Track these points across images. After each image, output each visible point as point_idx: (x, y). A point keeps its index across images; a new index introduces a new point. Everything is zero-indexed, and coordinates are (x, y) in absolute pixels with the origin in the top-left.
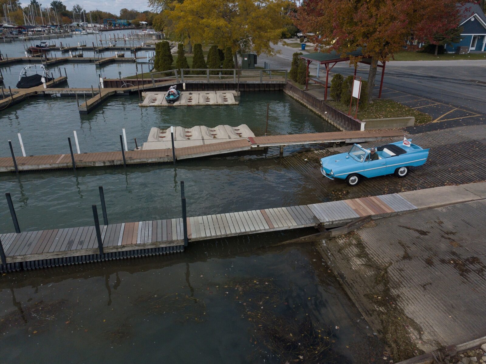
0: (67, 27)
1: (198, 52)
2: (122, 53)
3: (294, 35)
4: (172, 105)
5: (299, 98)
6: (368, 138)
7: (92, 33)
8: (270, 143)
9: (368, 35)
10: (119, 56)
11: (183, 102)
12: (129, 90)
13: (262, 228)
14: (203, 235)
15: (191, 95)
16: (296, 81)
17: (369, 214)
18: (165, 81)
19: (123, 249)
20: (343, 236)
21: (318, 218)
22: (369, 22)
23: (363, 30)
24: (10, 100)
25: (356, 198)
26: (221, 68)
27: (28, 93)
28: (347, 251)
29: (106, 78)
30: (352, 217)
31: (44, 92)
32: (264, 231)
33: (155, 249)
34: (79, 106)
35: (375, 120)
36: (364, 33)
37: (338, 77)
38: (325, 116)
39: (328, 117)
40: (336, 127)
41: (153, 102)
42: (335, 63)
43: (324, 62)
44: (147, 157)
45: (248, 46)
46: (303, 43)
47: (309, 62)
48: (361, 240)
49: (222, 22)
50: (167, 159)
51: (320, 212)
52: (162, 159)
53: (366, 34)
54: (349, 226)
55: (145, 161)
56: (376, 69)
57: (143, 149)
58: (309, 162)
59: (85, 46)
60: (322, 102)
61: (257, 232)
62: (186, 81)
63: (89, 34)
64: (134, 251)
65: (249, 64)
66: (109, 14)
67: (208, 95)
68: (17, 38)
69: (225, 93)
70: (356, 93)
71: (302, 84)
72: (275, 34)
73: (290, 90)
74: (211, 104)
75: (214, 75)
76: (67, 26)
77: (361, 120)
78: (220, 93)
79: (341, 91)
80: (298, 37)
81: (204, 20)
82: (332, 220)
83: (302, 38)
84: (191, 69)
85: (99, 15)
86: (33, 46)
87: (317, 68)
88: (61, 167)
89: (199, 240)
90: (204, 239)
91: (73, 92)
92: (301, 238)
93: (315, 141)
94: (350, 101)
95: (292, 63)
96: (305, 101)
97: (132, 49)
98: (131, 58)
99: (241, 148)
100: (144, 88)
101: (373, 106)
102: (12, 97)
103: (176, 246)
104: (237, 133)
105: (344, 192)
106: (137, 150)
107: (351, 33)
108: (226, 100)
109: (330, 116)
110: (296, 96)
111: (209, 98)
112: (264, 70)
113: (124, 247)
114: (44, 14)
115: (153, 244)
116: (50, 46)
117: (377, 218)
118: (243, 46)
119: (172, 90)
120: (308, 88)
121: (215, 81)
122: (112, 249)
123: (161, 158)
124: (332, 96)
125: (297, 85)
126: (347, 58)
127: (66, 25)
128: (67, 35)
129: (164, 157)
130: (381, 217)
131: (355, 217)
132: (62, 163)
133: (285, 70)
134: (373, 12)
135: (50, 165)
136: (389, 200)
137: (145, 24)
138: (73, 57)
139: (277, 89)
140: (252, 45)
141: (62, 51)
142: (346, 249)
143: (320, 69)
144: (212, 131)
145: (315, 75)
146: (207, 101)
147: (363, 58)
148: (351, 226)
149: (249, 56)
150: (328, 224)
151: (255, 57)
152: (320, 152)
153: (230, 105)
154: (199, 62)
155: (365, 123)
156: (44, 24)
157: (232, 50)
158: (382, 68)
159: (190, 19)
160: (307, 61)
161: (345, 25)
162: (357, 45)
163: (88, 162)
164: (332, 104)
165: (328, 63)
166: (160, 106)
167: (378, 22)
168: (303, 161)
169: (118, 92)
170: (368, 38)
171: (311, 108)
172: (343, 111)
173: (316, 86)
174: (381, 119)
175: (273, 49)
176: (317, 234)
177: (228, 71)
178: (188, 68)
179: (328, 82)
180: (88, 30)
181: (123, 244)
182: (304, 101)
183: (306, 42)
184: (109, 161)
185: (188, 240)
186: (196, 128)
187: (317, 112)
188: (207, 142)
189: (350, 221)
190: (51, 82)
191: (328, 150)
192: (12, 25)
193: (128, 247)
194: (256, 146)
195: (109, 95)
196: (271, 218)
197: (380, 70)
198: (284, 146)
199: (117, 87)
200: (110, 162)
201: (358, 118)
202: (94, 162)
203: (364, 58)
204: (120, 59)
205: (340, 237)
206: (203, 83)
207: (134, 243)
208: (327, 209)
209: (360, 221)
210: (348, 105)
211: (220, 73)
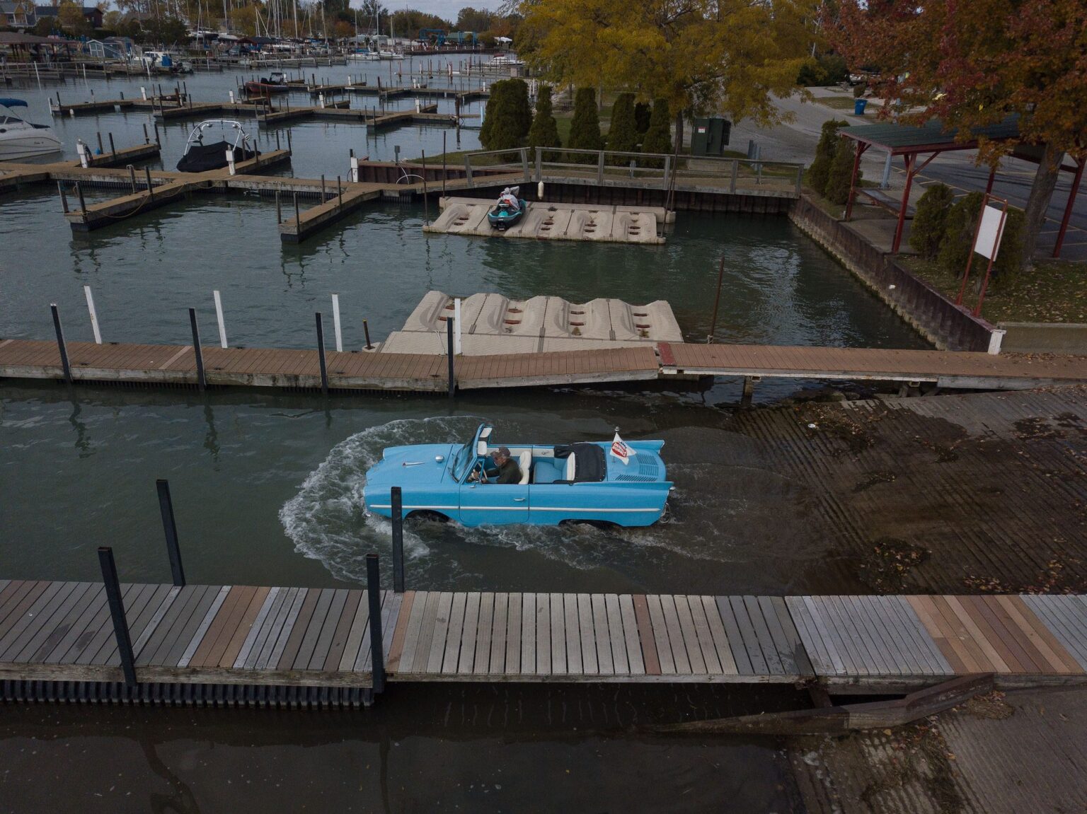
0: (345, 44)
1: (585, 107)
2: (434, 102)
3: (843, 79)
4: (501, 234)
5: (824, 238)
6: (1010, 378)
7: (391, 59)
8: (715, 367)
9: (1043, 79)
10: (424, 111)
11: (528, 229)
12: (411, 190)
13: (621, 669)
14: (433, 668)
15: (552, 213)
16: (823, 195)
17: (989, 670)
18: (500, 173)
19: (193, 678)
20: (888, 732)
21: (810, 657)
22: (1052, 41)
23: (1030, 63)
24: (144, 197)
25: (952, 593)
26: (639, 150)
27: (192, 184)
28: (893, 800)
29: (367, 159)
30: (927, 671)
31: (226, 182)
32: (625, 680)
33: (288, 688)
34: (280, 223)
35: (1038, 325)
36: (1032, 73)
37: (939, 193)
38: (890, 295)
39: (897, 301)
40: (917, 332)
41: (457, 224)
42: (934, 153)
43: (903, 149)
44: (383, 375)
45: (711, 99)
46: (862, 98)
47: (862, 147)
48: (949, 767)
49: (650, 37)
50: (432, 383)
51: (823, 632)
52: (420, 383)
53: (1038, 75)
54: (913, 705)
55: (377, 386)
56: (1055, 175)
57: (384, 351)
58: (821, 434)
59: (364, 84)
60: (883, 258)
61: (605, 681)
62: (546, 177)
63: (382, 59)
64: (225, 687)
65: (708, 144)
66: (436, 18)
67: (593, 215)
68: (237, 62)
69: (637, 214)
70: (987, 241)
71: (837, 203)
72: (783, 71)
73: (806, 216)
74: (595, 239)
75: (617, 168)
76: (345, 41)
77: (993, 322)
78: (624, 212)
79: (943, 232)
80: (852, 84)
81: (608, 31)
82: (855, 673)
83: (859, 87)
84: (564, 150)
85: (413, 22)
86: (256, 81)
87: (884, 163)
88: (172, 381)
89: (420, 680)
90: (434, 680)
91: (289, 188)
92: (743, 719)
93: (845, 372)
94: (966, 261)
95: (819, 146)
96: (841, 248)
97: (459, 95)
98: (448, 116)
99: (631, 372)
100: (447, 189)
101: (1033, 279)
102: (151, 191)
103: (351, 690)
104: (640, 323)
105: (914, 555)
106: (367, 351)
107: (994, 70)
108: (636, 231)
109: (903, 298)
110: (818, 233)
111: (596, 222)
112: (744, 160)
113: (194, 672)
114: (302, 16)
115: (279, 674)
116: (292, 82)
117: (1016, 685)
118: (698, 97)
119: (508, 197)
120: (853, 215)
121: (617, 182)
122: (161, 674)
123: (417, 380)
124: (915, 243)
125: (823, 205)
126: (971, 141)
127: (343, 39)
128: (338, 61)
129: (426, 380)
130: (1030, 684)
131: (937, 672)
132: (173, 371)
133: (798, 165)
134: (1067, 13)
135: (146, 372)
136: (1064, 620)
137: (507, 42)
138: (326, 107)
139: (772, 210)
140: (723, 98)
141: (311, 93)
142: (893, 792)
143: (892, 164)
144: (575, 313)
145: (879, 181)
146: (587, 231)
147: (1020, 144)
148: (920, 705)
149: (711, 124)
150: (841, 681)
151: (726, 126)
152: (857, 407)
153: (643, 244)
154: (585, 131)
155: (1005, 332)
156: (299, 36)
157: (671, 107)
158: (1072, 175)
159: (577, 26)
160: (856, 145)
161: (976, 47)
162: (1006, 108)
163: (236, 374)
164: (914, 266)
165: (914, 153)
166: (472, 235)
167: (1077, 43)
168: (804, 430)
169: (387, 194)
170: (1042, 87)
171: (852, 269)
172: (940, 290)
173: (874, 210)
174: (1057, 325)
175: (776, 109)
176: (798, 713)
177: (654, 159)
178: (559, 144)
179: (909, 204)
180: (382, 52)
181: (193, 664)
182: (837, 249)
183: (869, 96)
184: (285, 375)
185: (385, 675)
186: (538, 300)
187: (868, 283)
188: (550, 346)
189: (917, 682)
190: (252, 161)
191: (882, 402)
192: (235, 35)
193: (208, 674)
194: (674, 372)
195: (365, 198)
196: (660, 632)
197: (1065, 178)
198: (755, 378)
199: (389, 182)
200: (289, 378)
201: (984, 316)
202: (250, 375)
203: (1022, 143)
204: (425, 116)
205: (875, 733)
206: (587, 184)
207: (225, 664)
208: (848, 623)
209: (954, 688)
210: (957, 274)
211: (633, 162)
